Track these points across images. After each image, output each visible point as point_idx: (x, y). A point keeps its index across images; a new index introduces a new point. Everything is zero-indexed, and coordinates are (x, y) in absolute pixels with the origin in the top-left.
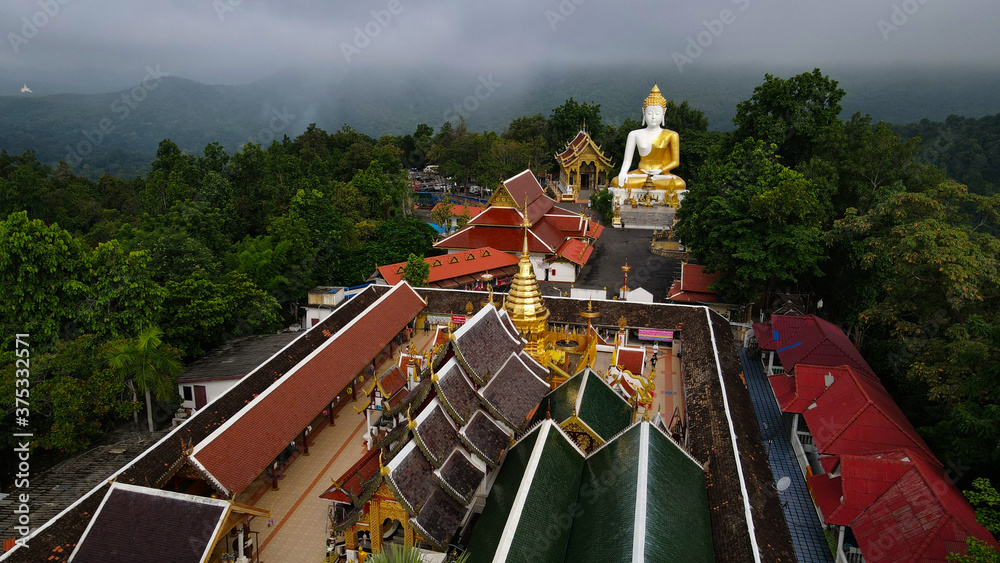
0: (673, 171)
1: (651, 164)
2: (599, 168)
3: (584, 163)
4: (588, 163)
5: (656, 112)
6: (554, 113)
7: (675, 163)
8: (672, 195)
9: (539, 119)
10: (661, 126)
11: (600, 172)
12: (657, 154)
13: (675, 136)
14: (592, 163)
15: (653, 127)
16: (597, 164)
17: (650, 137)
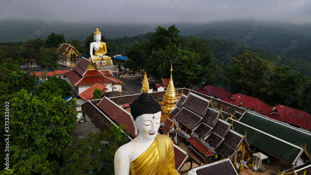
0: (106, 55)
1: (99, 53)
2: (77, 55)
3: (71, 54)
4: (73, 54)
5: (98, 36)
6: (47, 38)
7: (106, 52)
8: (109, 62)
9: (39, 40)
10: (100, 41)
11: (77, 57)
12: (101, 50)
13: (105, 44)
14: (74, 54)
15: (98, 41)
16: (76, 54)
17: (97, 45)
